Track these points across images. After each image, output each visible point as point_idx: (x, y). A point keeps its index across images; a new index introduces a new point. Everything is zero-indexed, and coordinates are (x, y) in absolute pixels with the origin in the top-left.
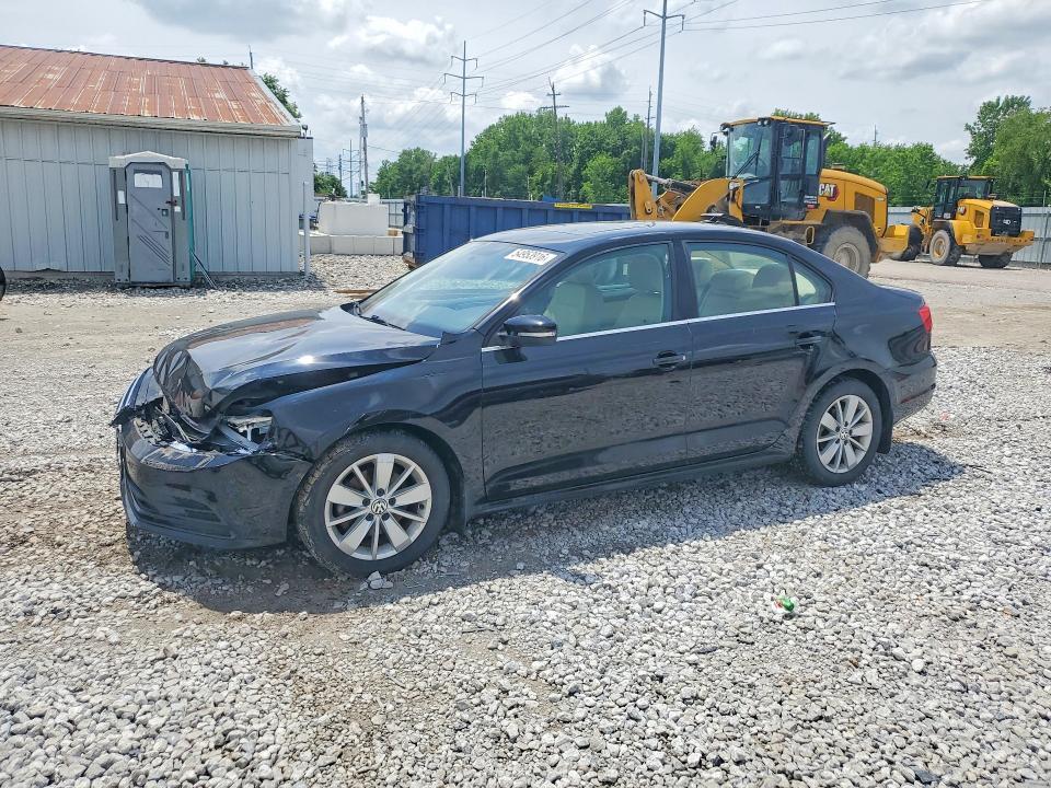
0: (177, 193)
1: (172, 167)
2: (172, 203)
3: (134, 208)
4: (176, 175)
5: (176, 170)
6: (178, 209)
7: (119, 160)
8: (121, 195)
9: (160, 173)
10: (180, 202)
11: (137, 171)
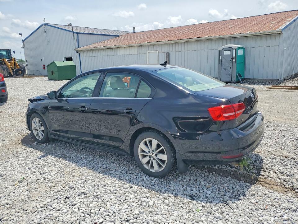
0: (234, 56)
1: (233, 48)
2: (233, 59)
3: (223, 60)
4: (234, 50)
5: (234, 49)
6: (234, 60)
7: (221, 48)
8: (221, 57)
9: (230, 50)
10: (235, 58)
11: (225, 50)
